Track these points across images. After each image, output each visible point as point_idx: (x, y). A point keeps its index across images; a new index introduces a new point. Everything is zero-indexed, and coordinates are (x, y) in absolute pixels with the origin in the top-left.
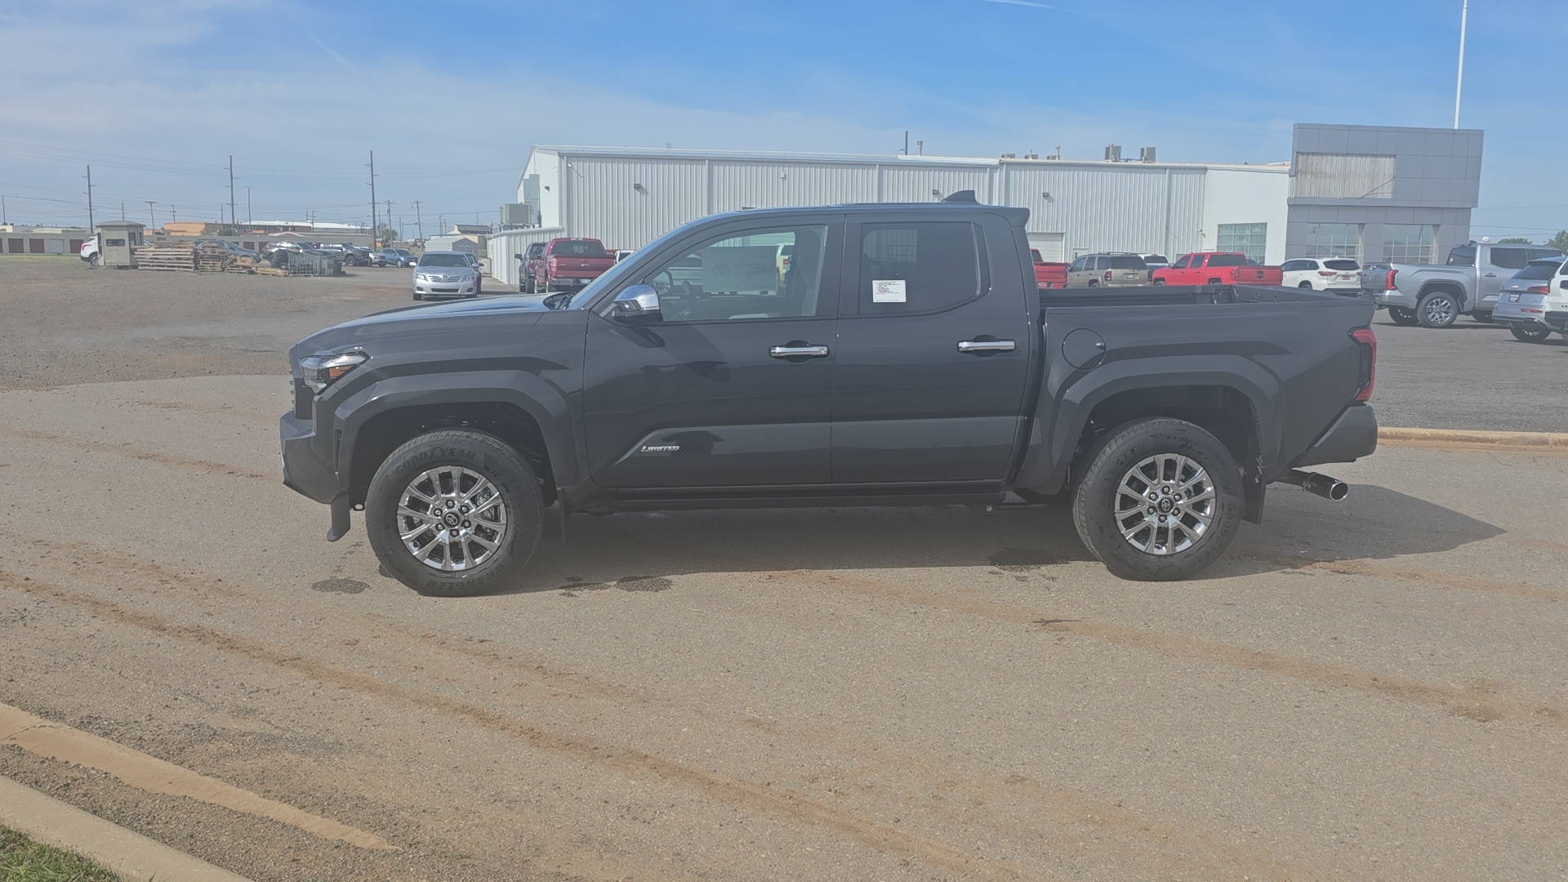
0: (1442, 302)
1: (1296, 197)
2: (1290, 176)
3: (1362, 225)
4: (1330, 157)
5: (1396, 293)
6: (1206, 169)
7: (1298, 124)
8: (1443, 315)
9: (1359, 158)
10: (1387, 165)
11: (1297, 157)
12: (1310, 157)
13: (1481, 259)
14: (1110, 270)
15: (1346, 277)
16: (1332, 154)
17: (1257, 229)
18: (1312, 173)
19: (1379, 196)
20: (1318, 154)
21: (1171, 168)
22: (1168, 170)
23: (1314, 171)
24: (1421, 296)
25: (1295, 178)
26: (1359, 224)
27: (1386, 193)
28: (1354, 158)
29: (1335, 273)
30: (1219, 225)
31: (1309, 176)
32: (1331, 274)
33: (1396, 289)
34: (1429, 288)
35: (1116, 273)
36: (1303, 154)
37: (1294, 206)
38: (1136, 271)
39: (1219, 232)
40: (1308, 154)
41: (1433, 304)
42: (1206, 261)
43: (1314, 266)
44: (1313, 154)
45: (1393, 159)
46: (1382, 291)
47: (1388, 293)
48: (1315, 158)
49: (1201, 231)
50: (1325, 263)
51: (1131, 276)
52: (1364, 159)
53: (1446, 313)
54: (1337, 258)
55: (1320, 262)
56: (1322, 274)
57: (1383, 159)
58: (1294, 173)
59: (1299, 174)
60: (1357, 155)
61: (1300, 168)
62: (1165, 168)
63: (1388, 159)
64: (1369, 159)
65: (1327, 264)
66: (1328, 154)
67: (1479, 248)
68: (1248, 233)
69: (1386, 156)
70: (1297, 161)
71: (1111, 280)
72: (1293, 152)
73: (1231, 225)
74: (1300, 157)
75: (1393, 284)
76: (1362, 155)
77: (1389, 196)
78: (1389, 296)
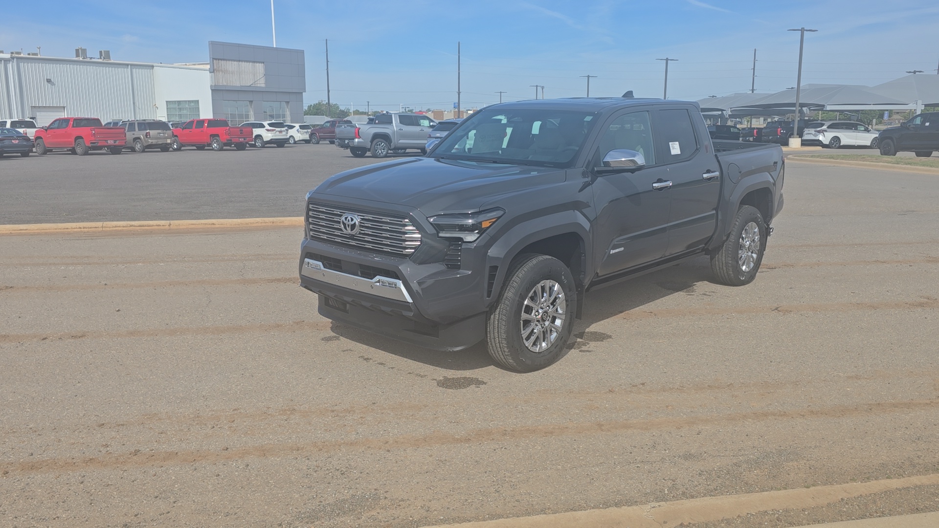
0: (381, 144)
1: (215, 85)
2: (210, 72)
3: (251, 102)
4: (230, 62)
5: (361, 140)
6: (153, 66)
7: (212, 41)
8: (383, 151)
9: (246, 63)
10: (260, 67)
11: (213, 61)
12: (220, 61)
13: (395, 121)
14: (148, 131)
15: (280, 132)
16: (232, 60)
17: (192, 104)
18: (222, 71)
19: (259, 85)
20: (224, 60)
21: (131, 65)
22: (129, 66)
23: (223, 70)
24: (372, 142)
25: (213, 74)
26: (250, 101)
27: (261, 84)
28: (243, 63)
29: (275, 130)
30: (167, 102)
31: (221, 73)
32: (273, 130)
33: (360, 137)
34: (376, 136)
35: (153, 133)
36: (216, 59)
37: (216, 91)
38: (165, 131)
39: (167, 106)
40: (219, 59)
41: (377, 145)
42: (206, 125)
43: (262, 126)
44: (221, 60)
45: (263, 64)
46: (353, 139)
47: (356, 140)
48: (223, 62)
49: (155, 105)
50: (268, 124)
51: (162, 135)
52: (248, 63)
53: (384, 150)
54: (273, 121)
55: (265, 123)
56: (268, 130)
57: (258, 64)
58: (212, 71)
59: (215, 71)
60: (245, 61)
61: (215, 67)
62: (128, 65)
63: (260, 64)
64: (251, 63)
65: (270, 125)
66: (229, 60)
67: (393, 115)
68: (187, 106)
69: (259, 62)
70: (213, 64)
71: (150, 137)
72: (210, 58)
73: (175, 101)
74: (215, 61)
75: (359, 135)
76: (247, 61)
77: (263, 85)
78: (358, 142)
